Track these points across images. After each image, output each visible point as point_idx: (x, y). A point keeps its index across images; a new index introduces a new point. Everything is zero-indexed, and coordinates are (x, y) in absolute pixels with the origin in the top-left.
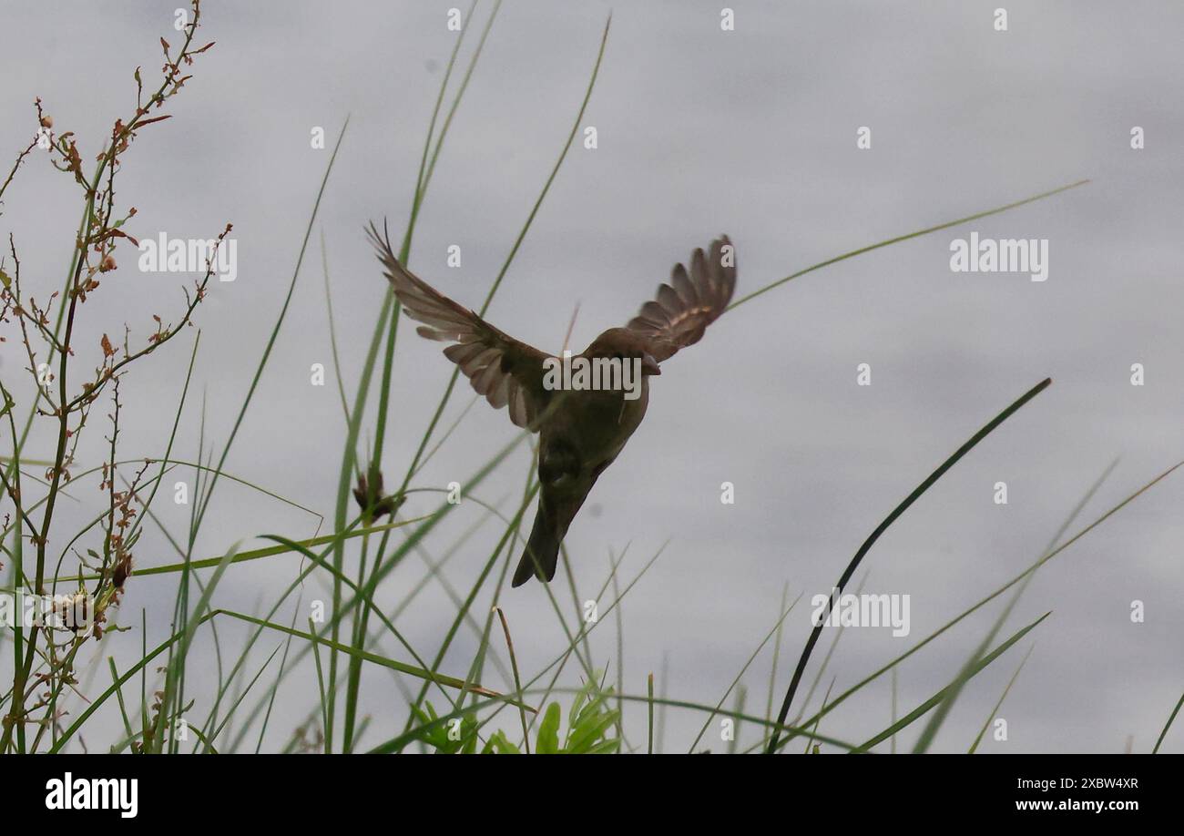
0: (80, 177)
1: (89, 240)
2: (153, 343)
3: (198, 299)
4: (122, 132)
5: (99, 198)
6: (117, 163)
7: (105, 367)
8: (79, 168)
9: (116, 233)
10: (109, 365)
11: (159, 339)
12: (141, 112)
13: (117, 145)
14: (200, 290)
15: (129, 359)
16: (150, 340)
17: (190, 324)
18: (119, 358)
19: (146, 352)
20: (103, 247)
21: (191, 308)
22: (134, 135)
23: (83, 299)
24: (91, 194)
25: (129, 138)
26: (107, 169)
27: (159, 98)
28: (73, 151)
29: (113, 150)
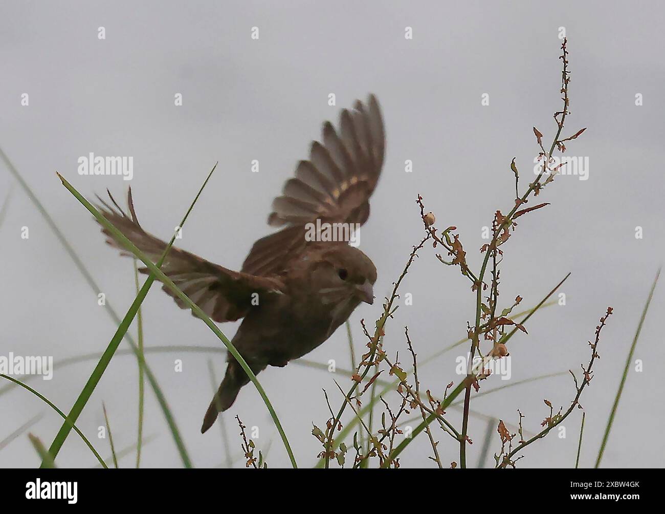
0: (465, 269)
1: (478, 330)
2: (546, 426)
3: (586, 381)
4: (502, 223)
5: (485, 289)
6: (501, 253)
7: (503, 452)
8: (464, 260)
9: (504, 321)
10: (507, 451)
11: (551, 423)
12: (519, 202)
13: (499, 235)
14: (587, 373)
15: (524, 444)
16: (543, 424)
17: (580, 407)
18: (515, 443)
19: (540, 436)
20: (494, 335)
21: (579, 391)
22: (515, 224)
23: (477, 387)
24: (477, 285)
25: (510, 228)
26: (491, 259)
27: (536, 187)
28: (457, 245)
29: (495, 240)
